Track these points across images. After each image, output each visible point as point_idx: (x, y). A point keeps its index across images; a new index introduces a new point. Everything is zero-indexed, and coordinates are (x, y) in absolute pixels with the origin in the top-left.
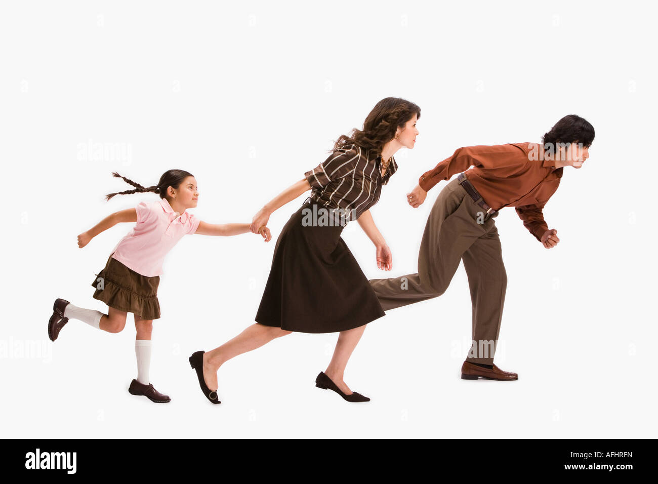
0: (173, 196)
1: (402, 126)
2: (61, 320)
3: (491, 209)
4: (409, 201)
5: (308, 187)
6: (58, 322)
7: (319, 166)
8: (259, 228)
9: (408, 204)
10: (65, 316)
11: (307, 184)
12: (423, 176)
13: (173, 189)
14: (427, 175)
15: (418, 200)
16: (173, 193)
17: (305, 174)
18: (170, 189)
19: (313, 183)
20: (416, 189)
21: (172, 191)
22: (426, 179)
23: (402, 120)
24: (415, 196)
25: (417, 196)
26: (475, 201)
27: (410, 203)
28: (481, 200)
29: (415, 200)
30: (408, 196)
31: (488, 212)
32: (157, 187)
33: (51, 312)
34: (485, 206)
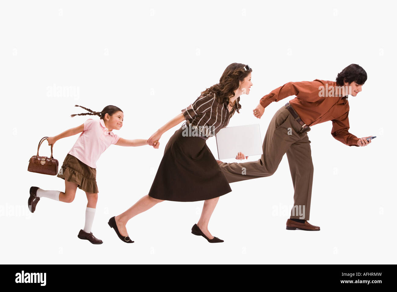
0: (108, 119)
1: (242, 80)
2: (35, 199)
3: (305, 125)
4: (254, 114)
5: (184, 118)
6: (34, 201)
7: (190, 106)
8: (154, 142)
9: (254, 116)
10: (37, 196)
11: (183, 116)
12: (262, 98)
13: (109, 115)
14: (265, 98)
15: (260, 112)
16: (108, 118)
17: (182, 111)
18: (107, 115)
19: (187, 116)
20: (258, 106)
21: (107, 117)
22: (265, 100)
23: (242, 77)
24: (258, 110)
25: (259, 110)
26: (295, 119)
27: (255, 115)
28: (298, 118)
29: (258, 114)
30: (254, 111)
31: (303, 127)
32: (100, 113)
33: (28, 196)
34: (301, 123)
